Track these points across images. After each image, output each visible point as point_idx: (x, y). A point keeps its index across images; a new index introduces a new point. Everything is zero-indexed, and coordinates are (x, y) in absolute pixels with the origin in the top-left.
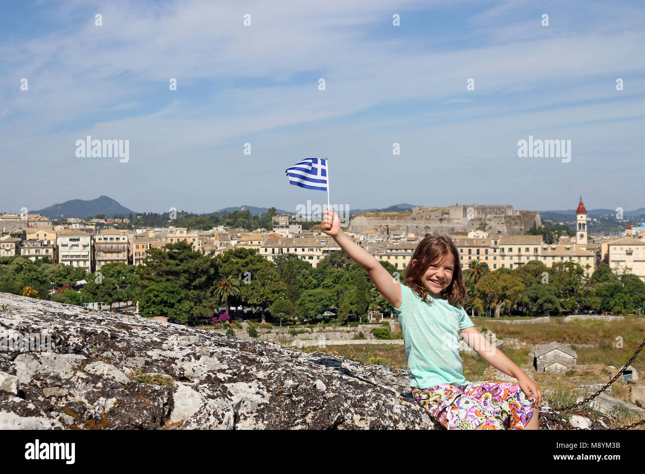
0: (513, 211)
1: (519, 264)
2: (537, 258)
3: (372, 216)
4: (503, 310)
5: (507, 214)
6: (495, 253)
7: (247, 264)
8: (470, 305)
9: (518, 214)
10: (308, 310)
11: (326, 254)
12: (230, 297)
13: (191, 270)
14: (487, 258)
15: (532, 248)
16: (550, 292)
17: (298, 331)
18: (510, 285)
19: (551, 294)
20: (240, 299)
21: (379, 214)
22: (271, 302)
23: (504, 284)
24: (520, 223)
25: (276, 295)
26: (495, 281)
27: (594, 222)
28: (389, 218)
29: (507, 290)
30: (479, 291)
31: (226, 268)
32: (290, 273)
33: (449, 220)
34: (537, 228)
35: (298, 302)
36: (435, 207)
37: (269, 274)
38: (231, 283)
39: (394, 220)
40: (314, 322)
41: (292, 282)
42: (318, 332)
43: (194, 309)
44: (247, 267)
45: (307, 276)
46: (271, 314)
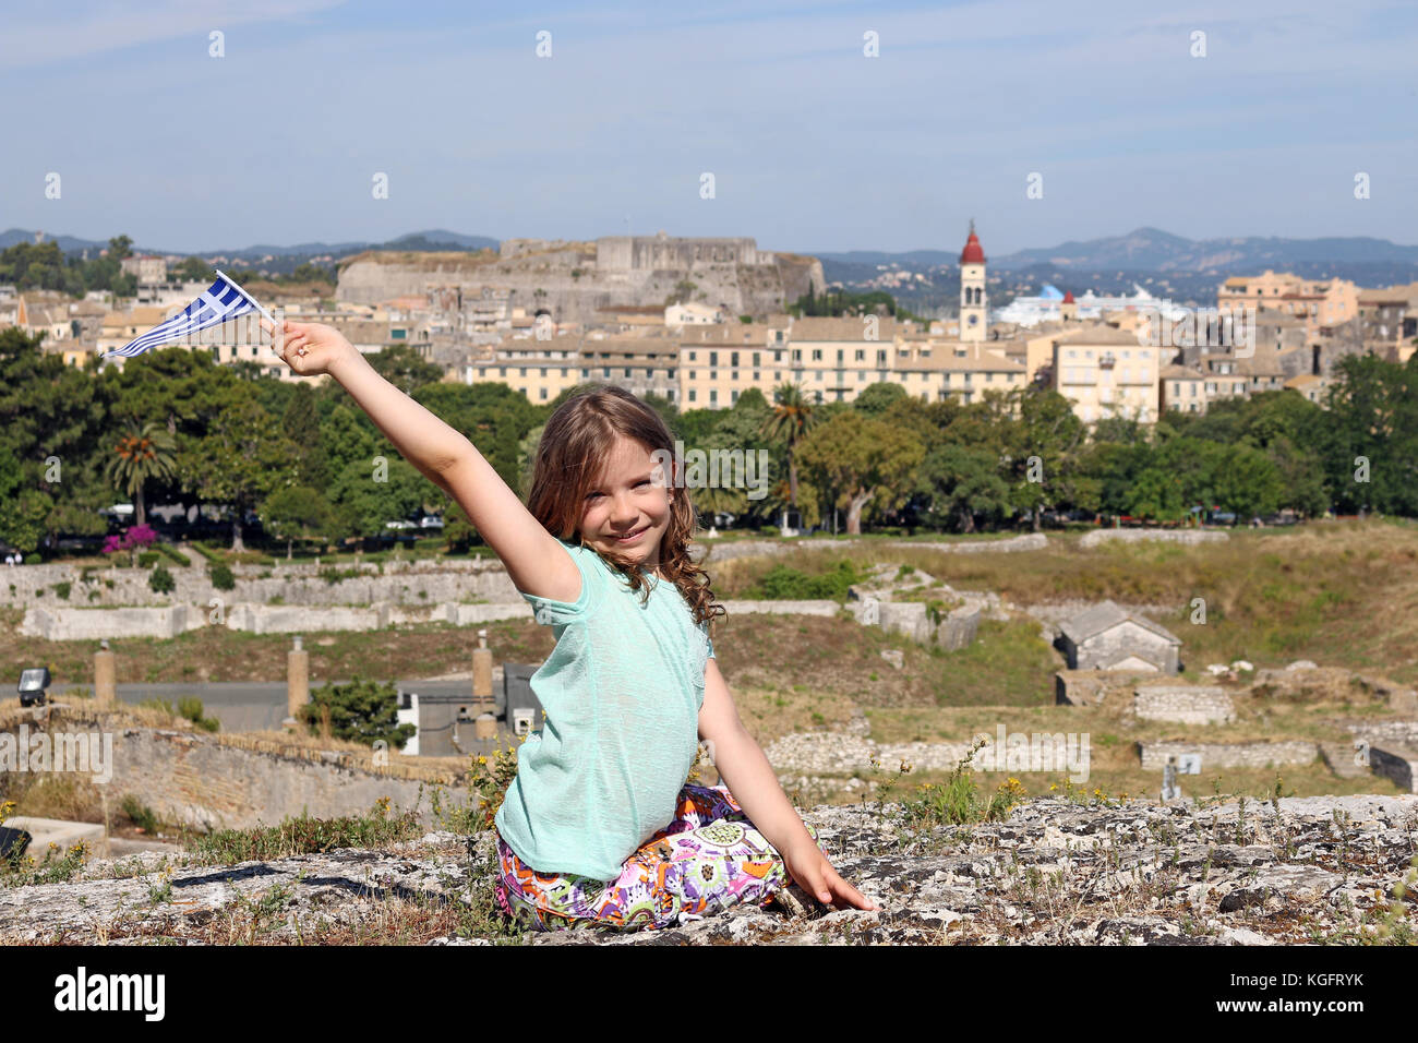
0: (758, 254)
1: (840, 391)
2: (883, 377)
3: (398, 262)
5: (742, 260)
6: (779, 364)
7: (192, 390)
8: (776, 502)
9: (770, 260)
10: (359, 515)
12: (150, 480)
13: (44, 409)
14: (757, 376)
16: (984, 467)
17: (343, 572)
18: (891, 450)
19: (987, 472)
20: (177, 484)
21: (413, 258)
22: (263, 494)
23: (874, 447)
24: (774, 286)
25: (275, 475)
26: (851, 439)
27: (918, 284)
28: (440, 267)
29: (882, 460)
32: (303, 415)
33: (596, 276)
34: (817, 298)
35: (332, 493)
36: (560, 241)
37: (252, 419)
38: (152, 444)
39: (454, 271)
40: (378, 545)
41: (310, 439)
42: (398, 573)
43: (53, 514)
44: (192, 400)
45: (347, 422)
46: (264, 527)
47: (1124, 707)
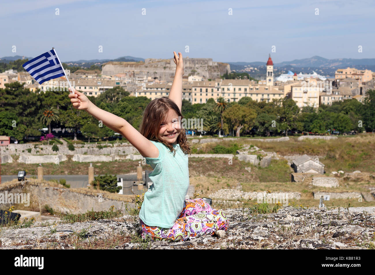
0: (213, 62)
1: (234, 99)
2: (246, 95)
3: (118, 65)
4: (242, 131)
5: (209, 64)
6: (218, 92)
7: (63, 98)
8: (217, 128)
9: (216, 64)
10: (107, 131)
11: (102, 91)
12: (52, 122)
13: (24, 103)
14: (212, 95)
15: (243, 88)
17: (103, 146)
18: (248, 114)
20: (59, 123)
21: (122, 63)
22: (82, 125)
23: (243, 114)
24: (217, 71)
25: (85, 120)
27: (255, 71)
28: (129, 66)
29: (245, 117)
30: (225, 118)
31: (47, 101)
33: (170, 68)
34: (228, 74)
36: (160, 59)
38: (53, 112)
39: (132, 67)
40: (112, 139)
42: (117, 146)
43: (27, 130)
44: (63, 101)
45: (104, 107)
46: (82, 134)
47: (310, 182)
